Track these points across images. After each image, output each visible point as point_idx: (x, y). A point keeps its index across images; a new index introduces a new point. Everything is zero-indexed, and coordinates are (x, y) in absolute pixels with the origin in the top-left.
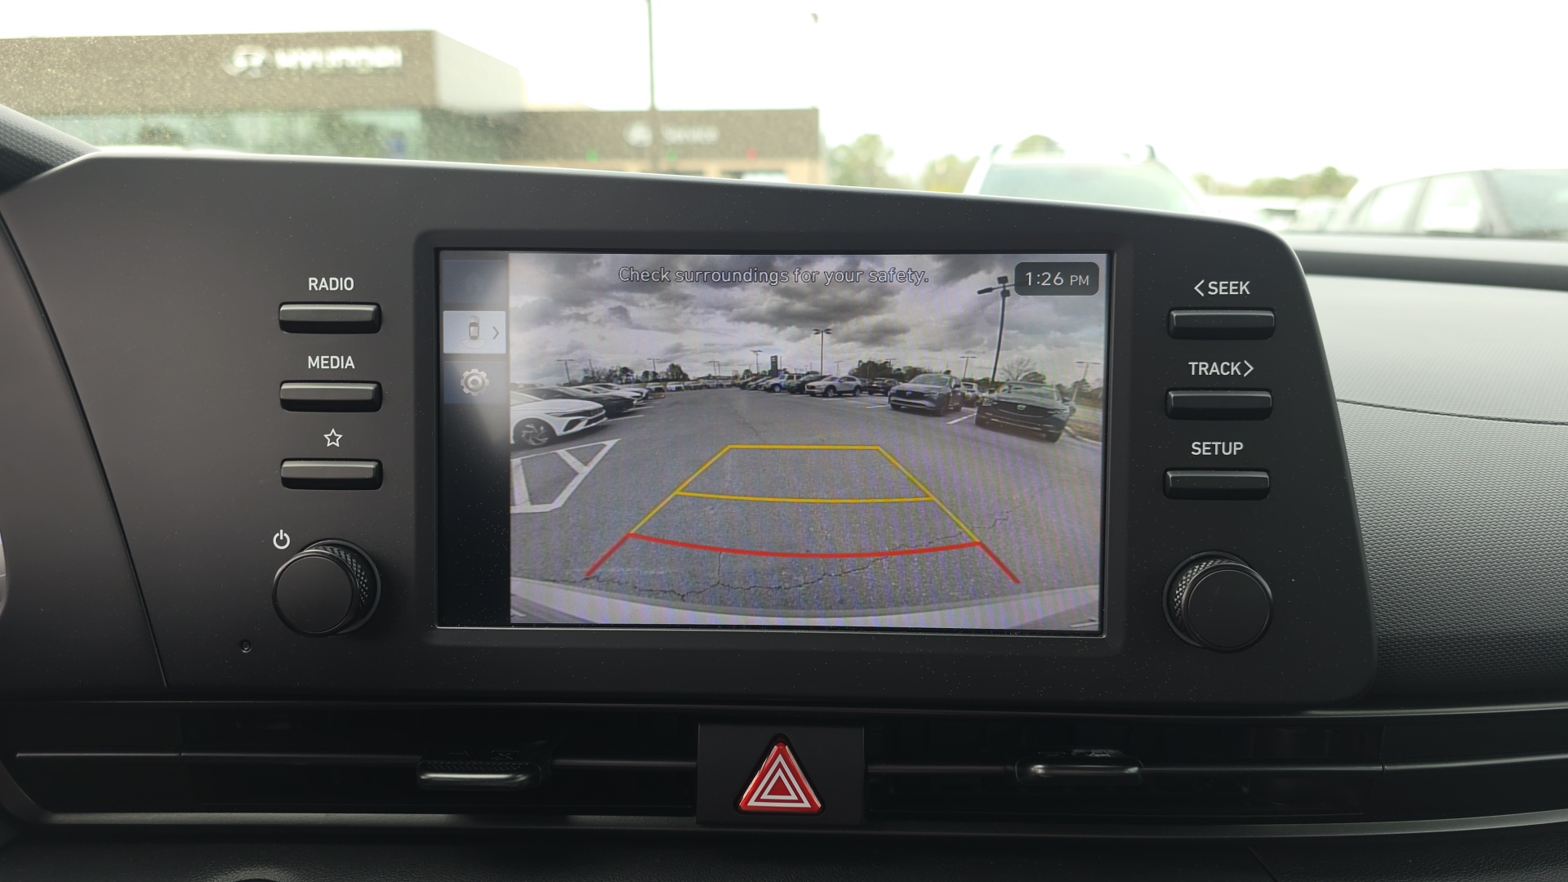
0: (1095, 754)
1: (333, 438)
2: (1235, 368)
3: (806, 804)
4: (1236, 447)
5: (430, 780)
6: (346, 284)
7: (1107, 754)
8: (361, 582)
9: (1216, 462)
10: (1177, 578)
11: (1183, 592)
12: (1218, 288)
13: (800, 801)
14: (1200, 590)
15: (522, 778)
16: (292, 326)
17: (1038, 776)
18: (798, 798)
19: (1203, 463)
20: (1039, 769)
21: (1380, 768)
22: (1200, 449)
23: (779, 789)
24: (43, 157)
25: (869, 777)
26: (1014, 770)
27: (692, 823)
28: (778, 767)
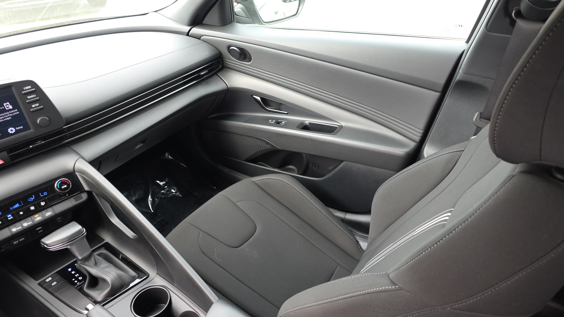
0: (38, 142)
2: (33, 96)
3: (2, 163)
4: (38, 104)
7: (40, 142)
9: (36, 107)
10: (37, 120)
11: (38, 122)
12: (27, 88)
14: (40, 121)
17: (31, 148)
19: (34, 108)
20: (31, 146)
22: (33, 106)
25: (9, 156)
26: (28, 148)
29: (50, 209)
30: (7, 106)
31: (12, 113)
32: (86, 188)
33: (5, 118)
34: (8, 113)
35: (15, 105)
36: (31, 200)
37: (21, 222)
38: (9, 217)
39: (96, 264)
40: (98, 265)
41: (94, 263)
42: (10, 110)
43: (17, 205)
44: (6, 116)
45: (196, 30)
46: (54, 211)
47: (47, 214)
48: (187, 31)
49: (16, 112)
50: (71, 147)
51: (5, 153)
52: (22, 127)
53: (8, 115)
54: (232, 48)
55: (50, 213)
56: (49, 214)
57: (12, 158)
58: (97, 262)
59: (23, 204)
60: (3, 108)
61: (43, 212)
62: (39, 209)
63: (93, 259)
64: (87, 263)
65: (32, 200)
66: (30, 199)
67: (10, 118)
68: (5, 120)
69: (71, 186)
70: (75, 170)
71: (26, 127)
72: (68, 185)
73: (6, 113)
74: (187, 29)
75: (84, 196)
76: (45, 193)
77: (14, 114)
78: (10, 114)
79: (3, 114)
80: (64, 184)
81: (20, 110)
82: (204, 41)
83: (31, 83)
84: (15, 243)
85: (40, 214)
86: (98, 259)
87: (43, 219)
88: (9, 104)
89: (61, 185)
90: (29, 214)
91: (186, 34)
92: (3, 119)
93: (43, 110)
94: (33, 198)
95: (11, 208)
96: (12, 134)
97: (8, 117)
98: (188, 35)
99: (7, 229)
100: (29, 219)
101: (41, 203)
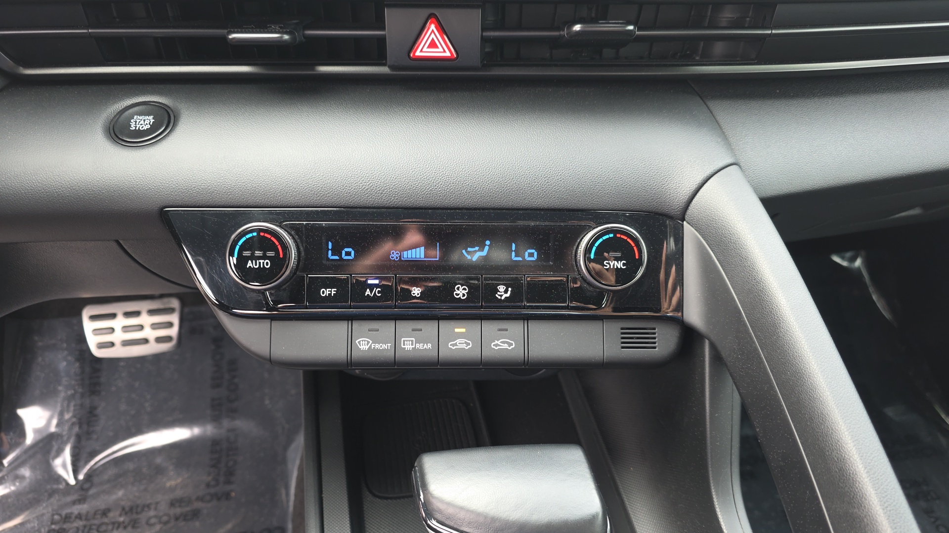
3: (448, 54)
5: (234, 38)
13: (444, 51)
15: (286, 37)
17: (576, 33)
18: (443, 50)
20: (578, 27)
21: (769, 32)
23: (433, 45)
25: (484, 40)
26: (565, 33)
27: (384, 70)
28: (432, 32)
29: (516, 328)
32: (691, 311)
37: (404, 326)
38: (371, 287)
43: (418, 253)
46: (527, 341)
47: (496, 342)
50: (711, 104)
55: (510, 345)
56: (506, 346)
57: (492, 52)
59: (438, 259)
61: (490, 327)
62: (481, 310)
66: (469, 249)
69: (639, 275)
70: (689, 212)
72: (634, 265)
75: (663, 341)
76: (532, 254)
80: (619, 254)
85: (475, 326)
87: (476, 354)
89: (605, 250)
90: (439, 308)
95: (393, 256)
99: (340, 329)
100: (429, 328)
101: (502, 288)
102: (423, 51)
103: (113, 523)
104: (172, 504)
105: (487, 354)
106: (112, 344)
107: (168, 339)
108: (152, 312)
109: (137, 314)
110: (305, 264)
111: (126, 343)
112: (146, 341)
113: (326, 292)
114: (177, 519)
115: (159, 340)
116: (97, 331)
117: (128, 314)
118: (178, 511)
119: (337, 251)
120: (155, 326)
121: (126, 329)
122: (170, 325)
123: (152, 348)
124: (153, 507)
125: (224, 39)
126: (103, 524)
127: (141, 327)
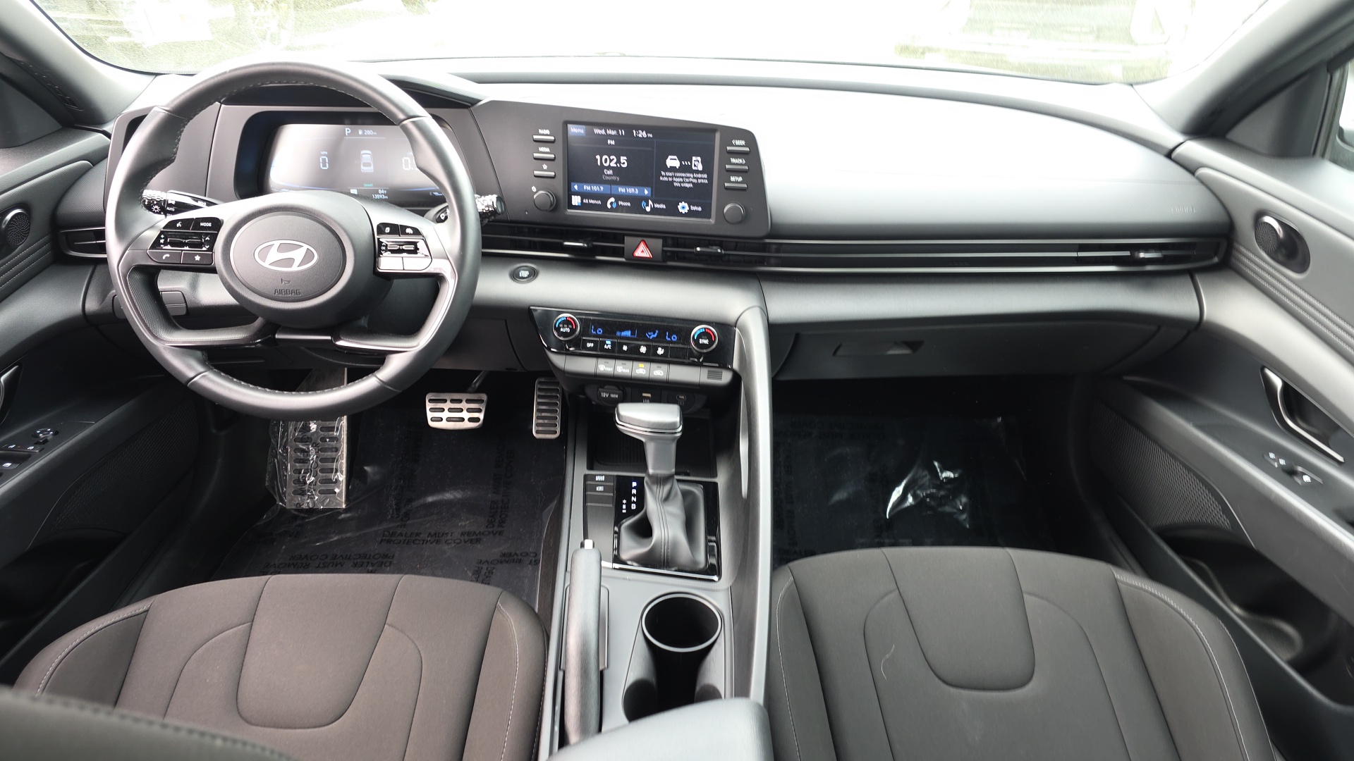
0: (712, 246)
1: (545, 167)
2: (741, 161)
3: (648, 256)
4: (740, 179)
5: (565, 244)
6: (547, 132)
7: (715, 247)
8: (552, 199)
9: (737, 182)
10: (727, 206)
11: (725, 211)
12: (738, 142)
13: (647, 254)
14: (729, 210)
15: (586, 245)
16: (536, 141)
17: (697, 251)
19: (733, 182)
20: (698, 249)
22: (733, 179)
23: (643, 251)
24: (479, 98)
25: (663, 250)
26: (694, 249)
27: (623, 260)
28: (642, 247)
29: (665, 367)
30: (696, 163)
31: (697, 178)
32: (736, 365)
33: (683, 182)
34: (692, 176)
35: (708, 169)
36: (650, 336)
37: (618, 362)
38: (607, 345)
39: (667, 499)
40: (666, 503)
41: (664, 495)
42: (697, 172)
43: (628, 333)
44: (687, 180)
45: (1196, 150)
46: (668, 373)
47: (656, 372)
48: (1171, 146)
49: (704, 178)
50: (762, 283)
51: (658, 243)
52: (700, 209)
53: (691, 180)
54: (1267, 219)
55: (661, 373)
56: (659, 374)
57: (667, 256)
58: (671, 498)
59: (636, 336)
60: (689, 164)
61: (654, 366)
62: (650, 358)
63: (667, 488)
64: (654, 488)
65: (651, 338)
66: (650, 333)
67: (691, 185)
68: (682, 185)
69: (714, 346)
70: (737, 324)
71: (706, 213)
72: (711, 342)
73: (688, 175)
74: (1171, 137)
75: (726, 377)
76: (674, 338)
77: (699, 181)
78: (694, 178)
79: (683, 175)
80: (707, 338)
81: (710, 178)
82: (1202, 181)
83: (749, 137)
84: (604, 395)
85: (648, 365)
86: (676, 495)
87: (647, 376)
88: (700, 161)
89: (700, 336)
90: (634, 356)
91: (1166, 152)
92: (680, 182)
93: (743, 192)
94: (654, 334)
95: (618, 334)
96: (681, 215)
97: (689, 183)
98: (1169, 155)
99: (593, 361)
100: (629, 363)
101: (660, 349)
102: (638, 253)
103: (424, 541)
104: (463, 534)
105: (651, 376)
106: (441, 419)
107: (477, 420)
108: (468, 401)
109: (460, 401)
110: (584, 332)
111: (449, 420)
112: (462, 420)
113: (589, 345)
114: (465, 542)
115: (471, 420)
116: (432, 410)
117: (453, 401)
118: (466, 538)
119: (595, 330)
120: (469, 410)
121: (451, 410)
122: (479, 411)
123: (467, 425)
124: (450, 535)
125: (562, 244)
126: (416, 540)
127: (461, 410)
